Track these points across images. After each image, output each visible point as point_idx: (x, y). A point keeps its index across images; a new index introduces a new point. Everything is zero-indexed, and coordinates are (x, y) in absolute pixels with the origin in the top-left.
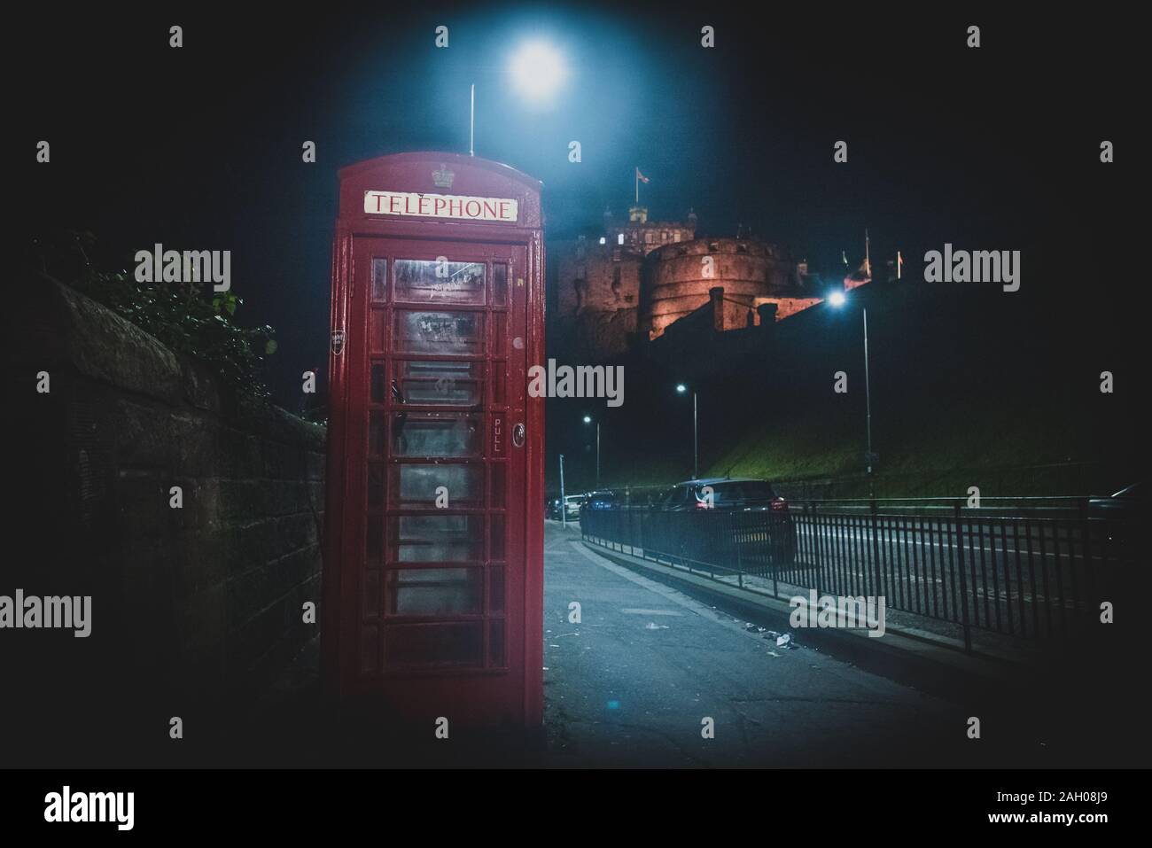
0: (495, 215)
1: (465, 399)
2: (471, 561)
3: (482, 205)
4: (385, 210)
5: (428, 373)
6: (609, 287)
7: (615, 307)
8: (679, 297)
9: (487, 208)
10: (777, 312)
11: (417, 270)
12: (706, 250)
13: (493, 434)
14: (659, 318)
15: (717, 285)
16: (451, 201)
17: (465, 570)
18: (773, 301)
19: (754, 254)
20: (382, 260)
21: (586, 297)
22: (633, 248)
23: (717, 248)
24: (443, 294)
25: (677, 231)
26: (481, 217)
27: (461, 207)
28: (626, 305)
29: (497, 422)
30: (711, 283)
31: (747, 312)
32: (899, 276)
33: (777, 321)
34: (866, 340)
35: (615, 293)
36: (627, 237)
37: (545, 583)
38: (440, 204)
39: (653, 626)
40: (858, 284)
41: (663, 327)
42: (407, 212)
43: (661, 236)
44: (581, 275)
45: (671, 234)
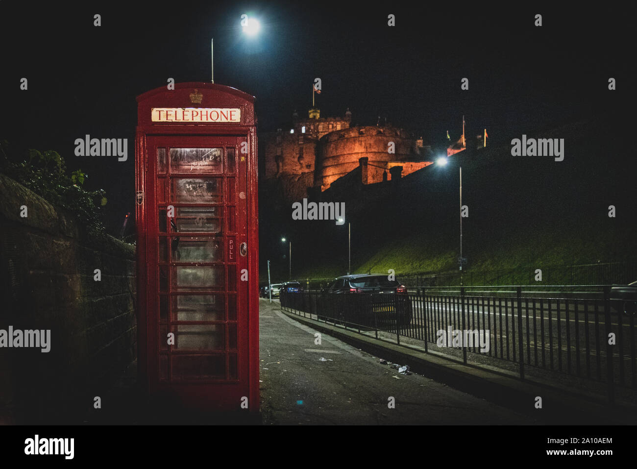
0: (227, 119)
1: (212, 229)
2: (218, 321)
3: (220, 113)
4: (163, 119)
5: (191, 214)
6: (296, 160)
7: (300, 172)
8: (340, 164)
9: (222, 115)
10: (402, 171)
11: (183, 154)
12: (357, 134)
13: (229, 249)
14: (327, 178)
15: (364, 156)
16: (201, 112)
17: (214, 326)
18: (400, 164)
19: (388, 135)
20: (163, 149)
21: (282, 166)
22: (311, 135)
23: (364, 132)
24: (198, 168)
25: (338, 123)
26: (219, 121)
27: (207, 115)
28: (307, 171)
29: (231, 242)
30: (360, 154)
31: (383, 172)
32: (485, 146)
33: (402, 177)
34: (461, 187)
35: (300, 163)
36: (307, 129)
37: (260, 334)
38: (195, 114)
39: (323, 359)
40: (457, 151)
41: (330, 183)
42: (176, 120)
43: (328, 127)
44: (279, 154)
45: (335, 125)
